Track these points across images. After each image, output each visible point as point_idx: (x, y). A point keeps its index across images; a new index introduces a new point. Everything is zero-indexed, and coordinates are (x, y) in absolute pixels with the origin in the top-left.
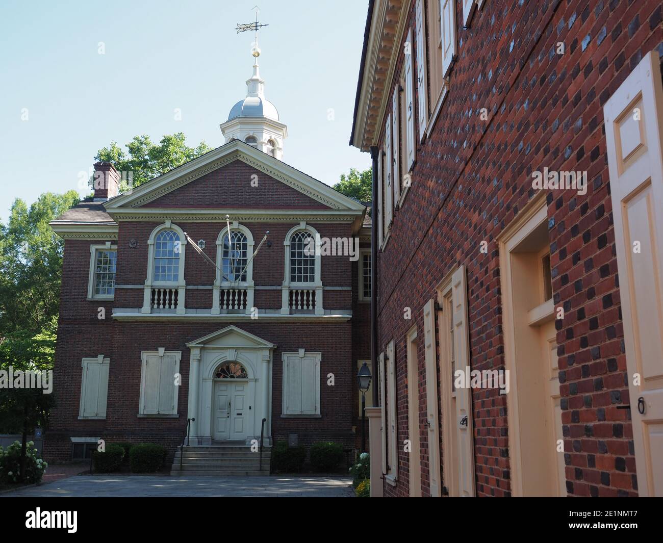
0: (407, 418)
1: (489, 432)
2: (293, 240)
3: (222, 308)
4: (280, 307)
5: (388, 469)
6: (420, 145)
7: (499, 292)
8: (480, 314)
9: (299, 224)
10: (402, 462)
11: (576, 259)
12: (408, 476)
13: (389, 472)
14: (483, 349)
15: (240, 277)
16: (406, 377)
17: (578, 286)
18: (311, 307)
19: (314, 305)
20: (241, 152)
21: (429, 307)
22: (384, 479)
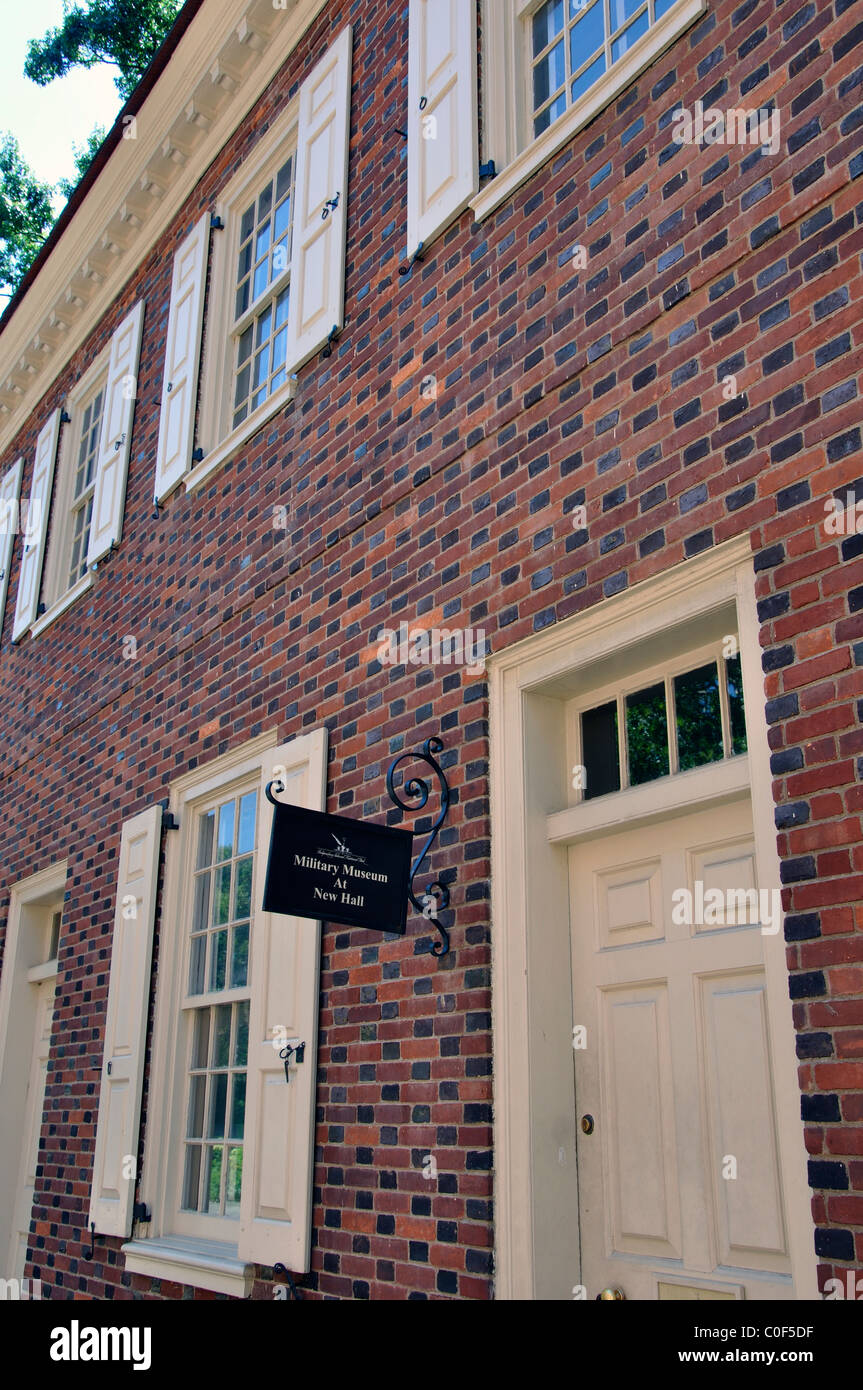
17: (80, 961)
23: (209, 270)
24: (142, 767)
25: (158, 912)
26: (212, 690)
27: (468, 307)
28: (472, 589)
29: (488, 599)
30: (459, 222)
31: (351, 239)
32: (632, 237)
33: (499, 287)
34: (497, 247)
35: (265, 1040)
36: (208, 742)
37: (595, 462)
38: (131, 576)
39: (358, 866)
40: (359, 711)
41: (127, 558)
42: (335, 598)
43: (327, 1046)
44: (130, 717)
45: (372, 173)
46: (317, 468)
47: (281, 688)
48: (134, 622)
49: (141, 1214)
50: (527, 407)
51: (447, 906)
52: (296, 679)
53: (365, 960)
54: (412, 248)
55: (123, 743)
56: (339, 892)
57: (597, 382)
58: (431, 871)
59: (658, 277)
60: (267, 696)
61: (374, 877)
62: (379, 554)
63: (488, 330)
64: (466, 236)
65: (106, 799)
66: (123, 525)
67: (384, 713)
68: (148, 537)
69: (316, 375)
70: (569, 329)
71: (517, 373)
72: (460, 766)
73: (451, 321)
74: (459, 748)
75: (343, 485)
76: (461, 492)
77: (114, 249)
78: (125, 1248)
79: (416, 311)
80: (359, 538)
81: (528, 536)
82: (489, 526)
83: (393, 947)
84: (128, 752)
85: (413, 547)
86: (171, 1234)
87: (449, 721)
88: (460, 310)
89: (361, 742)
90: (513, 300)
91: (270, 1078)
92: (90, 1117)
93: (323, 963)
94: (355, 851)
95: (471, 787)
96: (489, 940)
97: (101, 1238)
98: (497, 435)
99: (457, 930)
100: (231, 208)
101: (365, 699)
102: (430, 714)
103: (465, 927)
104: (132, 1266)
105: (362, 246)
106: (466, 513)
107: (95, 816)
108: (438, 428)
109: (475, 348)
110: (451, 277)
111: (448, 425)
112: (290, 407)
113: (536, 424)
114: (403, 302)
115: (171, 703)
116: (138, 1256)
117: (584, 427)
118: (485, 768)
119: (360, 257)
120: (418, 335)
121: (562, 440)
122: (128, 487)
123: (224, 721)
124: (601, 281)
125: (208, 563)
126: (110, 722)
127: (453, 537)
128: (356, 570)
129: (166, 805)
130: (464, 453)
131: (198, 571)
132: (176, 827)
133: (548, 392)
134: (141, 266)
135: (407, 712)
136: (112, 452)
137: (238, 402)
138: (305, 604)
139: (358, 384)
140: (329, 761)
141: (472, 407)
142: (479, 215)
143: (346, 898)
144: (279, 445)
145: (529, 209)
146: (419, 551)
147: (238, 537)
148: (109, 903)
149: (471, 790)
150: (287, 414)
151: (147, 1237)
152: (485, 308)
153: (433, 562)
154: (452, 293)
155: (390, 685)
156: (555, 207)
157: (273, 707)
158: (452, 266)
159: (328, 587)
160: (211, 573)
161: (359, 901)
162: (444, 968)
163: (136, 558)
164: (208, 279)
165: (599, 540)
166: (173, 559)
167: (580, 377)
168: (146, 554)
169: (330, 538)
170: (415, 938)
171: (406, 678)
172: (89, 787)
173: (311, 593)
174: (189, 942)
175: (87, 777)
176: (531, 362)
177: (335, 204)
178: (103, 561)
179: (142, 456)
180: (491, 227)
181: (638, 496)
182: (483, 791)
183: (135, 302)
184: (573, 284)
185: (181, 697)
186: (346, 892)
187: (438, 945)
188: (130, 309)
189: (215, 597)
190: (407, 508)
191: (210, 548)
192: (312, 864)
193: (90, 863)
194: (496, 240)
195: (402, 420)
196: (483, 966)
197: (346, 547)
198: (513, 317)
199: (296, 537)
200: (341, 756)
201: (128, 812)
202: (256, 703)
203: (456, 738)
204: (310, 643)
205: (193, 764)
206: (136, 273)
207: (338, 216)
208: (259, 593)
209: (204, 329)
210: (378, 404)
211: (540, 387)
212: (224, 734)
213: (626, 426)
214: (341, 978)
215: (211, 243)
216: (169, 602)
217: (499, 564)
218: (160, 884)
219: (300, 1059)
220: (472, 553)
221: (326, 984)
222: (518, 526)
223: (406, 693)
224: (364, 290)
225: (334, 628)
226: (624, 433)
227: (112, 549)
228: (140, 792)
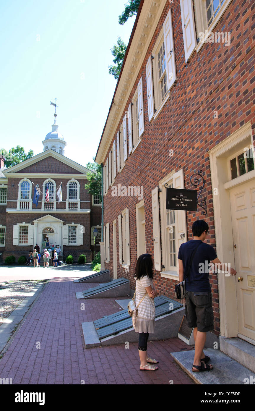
0: (113, 244)
1: (133, 246)
2: (70, 185)
3: (45, 209)
4: (65, 208)
5: (106, 259)
6: (118, 174)
7: (136, 217)
8: (132, 221)
9: (72, 179)
10: (111, 256)
11: (148, 214)
12: (113, 260)
13: (107, 260)
14: (132, 228)
15: (51, 198)
16: (113, 233)
17: (148, 219)
18: (76, 208)
19: (77, 207)
20: (51, 153)
21: (120, 217)
22: (105, 262)
23: (152, 68)
24: (154, 179)
25: (159, 209)
26: (163, 162)
27: (198, 73)
28: (205, 137)
29: (207, 139)
30: (194, 53)
31: (176, 59)
32: (225, 53)
33: (203, 68)
34: (202, 58)
35: (178, 233)
36: (164, 173)
37: (223, 106)
38: (147, 138)
39: (185, 198)
40: (188, 165)
41: (146, 134)
42: (182, 140)
43: (189, 234)
44: (151, 169)
45: (178, 43)
46: (176, 112)
47: (175, 161)
48: (149, 148)
49: (163, 267)
50: (210, 95)
51: (206, 204)
52: (177, 159)
53: (193, 216)
54: (186, 61)
55: (150, 174)
56: (181, 204)
57: (222, 88)
58: (203, 197)
59: (230, 63)
60: (173, 163)
61: (189, 200)
62: (188, 130)
63: (202, 78)
64: (196, 56)
65: (149, 186)
66: (145, 127)
67: (192, 165)
68: (149, 130)
69: (173, 91)
70: (216, 77)
71: (207, 88)
72: (206, 175)
73: (195, 77)
74: (205, 171)
75: (180, 116)
76: (201, 115)
77: (135, 67)
78: (161, 273)
79: (189, 74)
80: (185, 127)
81: (213, 124)
82: (206, 123)
83: (198, 213)
84: (151, 176)
85: (194, 128)
86: (169, 270)
87: (203, 166)
88: (197, 74)
89: (189, 172)
90: (206, 70)
91: (180, 240)
92: (153, 249)
93: (187, 217)
94: (184, 196)
95: (208, 179)
96: (213, 211)
97: (157, 271)
98: (205, 102)
99: (208, 209)
100: (155, 53)
101: (189, 162)
102: (200, 165)
103: (209, 209)
104: (162, 276)
105: (178, 61)
106: (202, 120)
107: (147, 190)
108: (195, 102)
109: (200, 82)
110: (194, 66)
111: (197, 101)
112: (170, 99)
113: (212, 99)
114: (186, 73)
115: (157, 165)
116: (163, 274)
117: (220, 99)
118: (210, 175)
119: (178, 63)
120: (190, 80)
121: (217, 102)
122: (144, 119)
123: (166, 168)
124: (221, 65)
125: (160, 135)
126: (147, 170)
127: (200, 126)
128: (185, 134)
129: (159, 187)
130: (200, 107)
131: (158, 136)
132: (161, 191)
133: (213, 92)
134: (141, 69)
135: (196, 164)
136: (141, 111)
137: (162, 97)
138: (177, 142)
139: (181, 92)
140: (184, 176)
141: (201, 96)
142: (197, 51)
143: (183, 205)
144: (169, 107)
145: (206, 49)
146: (195, 129)
147: (164, 128)
148: (151, 208)
149: (208, 180)
150: (170, 100)
151: (165, 271)
152: (201, 73)
153: (197, 131)
154: (195, 69)
155: (193, 159)
156: (211, 48)
157: (174, 165)
158: (194, 63)
159: (181, 138)
160: (161, 137)
161: (186, 205)
162: (206, 217)
163: (148, 135)
164: (153, 71)
165: (225, 124)
166: (154, 134)
167: (219, 87)
168: (149, 133)
169: (180, 127)
170: (201, 211)
171: (195, 157)
172: (146, 184)
173: (178, 140)
174: (166, 214)
175: (145, 182)
176: (210, 85)
177: (172, 52)
178: (142, 136)
179: (146, 112)
180: (200, 54)
181: (231, 114)
182: (210, 180)
183: (141, 77)
184: (216, 66)
185: (159, 164)
186: (183, 204)
187: (204, 213)
188: (140, 79)
189: (162, 142)
190: (192, 120)
191: (160, 131)
192: (175, 199)
193: (148, 200)
194: (202, 57)
195: (189, 100)
196: (212, 216)
197: (182, 129)
198: (206, 74)
199: (174, 128)
200: (186, 174)
201: (153, 189)
202: (171, 164)
203: (204, 169)
204: (179, 151)
205: (162, 178)
206: (140, 71)
207: (173, 54)
208: (169, 140)
209: (153, 82)
210: (185, 96)
211: (212, 90)
212: (167, 171)
213: (227, 98)
214: (190, 220)
215: (152, 62)
216: (154, 143)
217: (208, 131)
218: (159, 203)
219: (184, 237)
220: (204, 129)
221: (188, 221)
222: (211, 122)
223: (195, 160)
224: (180, 70)
225: (182, 147)
226: (227, 100)
227: (143, 133)
228: (154, 184)
